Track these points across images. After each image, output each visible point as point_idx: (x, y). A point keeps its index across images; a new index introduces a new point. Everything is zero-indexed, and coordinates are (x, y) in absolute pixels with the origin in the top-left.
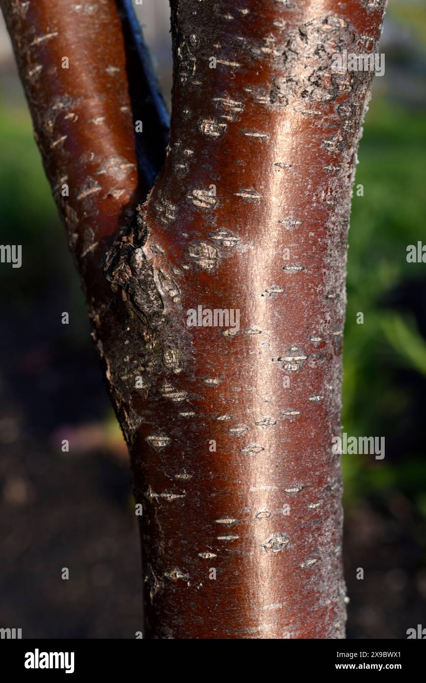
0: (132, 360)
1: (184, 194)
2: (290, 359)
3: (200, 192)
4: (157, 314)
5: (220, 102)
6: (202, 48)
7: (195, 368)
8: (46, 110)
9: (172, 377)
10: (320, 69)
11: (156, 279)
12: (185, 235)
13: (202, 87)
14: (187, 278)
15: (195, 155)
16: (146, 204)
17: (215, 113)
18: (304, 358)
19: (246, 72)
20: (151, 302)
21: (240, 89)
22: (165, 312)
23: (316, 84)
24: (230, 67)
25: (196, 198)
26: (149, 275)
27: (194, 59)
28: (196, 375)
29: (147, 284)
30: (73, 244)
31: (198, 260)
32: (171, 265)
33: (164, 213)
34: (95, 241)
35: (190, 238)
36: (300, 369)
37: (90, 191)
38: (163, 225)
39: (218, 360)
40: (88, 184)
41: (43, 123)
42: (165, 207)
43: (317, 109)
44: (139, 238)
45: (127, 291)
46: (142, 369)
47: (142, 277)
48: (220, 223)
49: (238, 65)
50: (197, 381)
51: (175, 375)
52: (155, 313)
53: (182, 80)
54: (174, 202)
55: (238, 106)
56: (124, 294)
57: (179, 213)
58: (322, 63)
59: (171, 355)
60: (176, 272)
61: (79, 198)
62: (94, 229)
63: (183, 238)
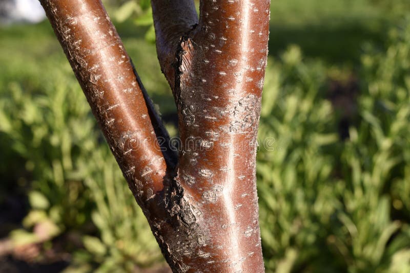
0: (181, 243)
1: (197, 172)
2: (248, 232)
3: (204, 171)
4: (193, 223)
5: (209, 134)
6: (197, 111)
7: (212, 243)
8: (119, 138)
9: (202, 248)
10: (247, 116)
11: (191, 209)
12: (201, 189)
13: (199, 127)
14: (204, 207)
15: (199, 155)
16: (178, 177)
17: (207, 138)
18: (252, 230)
19: (219, 121)
20: (190, 219)
21: (217, 128)
22: (197, 221)
23: (246, 121)
24: (212, 119)
25: (203, 173)
26: (188, 208)
27: (194, 116)
28: (213, 246)
29: (187, 212)
30: (140, 195)
31: (208, 199)
32: (196, 202)
33: (189, 180)
34: (153, 194)
35: (203, 190)
36: (252, 235)
37: (148, 173)
38: (189, 186)
39: (221, 238)
40: (146, 169)
41: (118, 144)
42: (189, 178)
43: (247, 130)
44: (180, 192)
45: (180, 216)
46: (187, 246)
47: (185, 209)
48: (214, 182)
49: (215, 118)
50: (214, 248)
51: (204, 247)
52: (192, 223)
53: (188, 124)
54: (192, 175)
55: (217, 134)
56: (178, 217)
57: (196, 180)
58: (248, 113)
59: (202, 239)
60: (199, 204)
61: (142, 176)
62: (152, 188)
63: (200, 191)
